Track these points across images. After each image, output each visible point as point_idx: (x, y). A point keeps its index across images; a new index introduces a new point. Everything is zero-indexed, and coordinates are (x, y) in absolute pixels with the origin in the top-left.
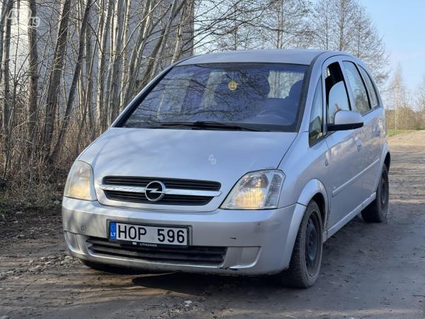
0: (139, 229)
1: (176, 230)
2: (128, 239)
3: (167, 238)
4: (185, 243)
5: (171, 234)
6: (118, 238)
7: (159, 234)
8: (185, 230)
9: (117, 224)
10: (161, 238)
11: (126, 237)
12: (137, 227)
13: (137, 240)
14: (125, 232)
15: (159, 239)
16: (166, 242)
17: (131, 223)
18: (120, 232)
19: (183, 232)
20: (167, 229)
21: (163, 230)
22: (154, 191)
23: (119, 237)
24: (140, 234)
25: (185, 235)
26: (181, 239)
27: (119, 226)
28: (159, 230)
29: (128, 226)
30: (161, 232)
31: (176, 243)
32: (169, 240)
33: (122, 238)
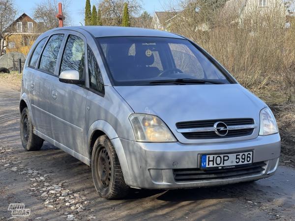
0: (224, 156)
1: (246, 154)
2: (215, 165)
3: (241, 160)
4: (251, 162)
5: (243, 157)
6: (207, 166)
7: (237, 158)
8: (251, 153)
9: (207, 156)
10: (238, 160)
11: (213, 165)
12: (222, 156)
13: (222, 165)
14: (213, 161)
15: (236, 162)
16: (240, 163)
17: (218, 153)
18: (209, 161)
20: (241, 154)
21: (239, 155)
22: (222, 129)
23: (209, 165)
24: (224, 160)
25: (251, 156)
26: (249, 159)
27: (209, 157)
28: (237, 155)
29: (215, 156)
30: (238, 157)
31: (246, 162)
32: (242, 162)
33: (211, 165)
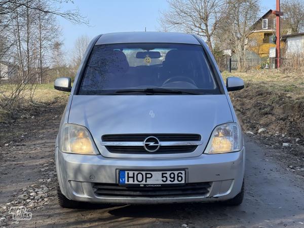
0: (146, 174)
1: (176, 173)
2: (136, 182)
3: (169, 179)
4: (183, 182)
5: (172, 176)
6: (126, 182)
7: (163, 177)
8: (183, 172)
9: (126, 172)
10: (165, 179)
11: (134, 181)
12: (144, 173)
13: (144, 182)
14: (133, 177)
15: (163, 181)
16: (168, 182)
17: (139, 170)
18: (128, 177)
19: (182, 174)
20: (169, 173)
21: (166, 173)
22: (152, 144)
23: (128, 181)
24: (146, 178)
25: (183, 176)
26: (180, 179)
27: (128, 173)
28: (163, 174)
29: (136, 173)
30: (164, 175)
31: (176, 182)
32: (170, 181)
33: (131, 181)
